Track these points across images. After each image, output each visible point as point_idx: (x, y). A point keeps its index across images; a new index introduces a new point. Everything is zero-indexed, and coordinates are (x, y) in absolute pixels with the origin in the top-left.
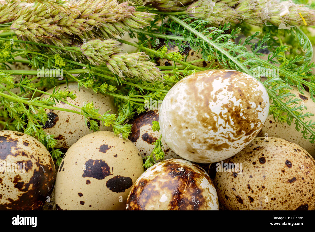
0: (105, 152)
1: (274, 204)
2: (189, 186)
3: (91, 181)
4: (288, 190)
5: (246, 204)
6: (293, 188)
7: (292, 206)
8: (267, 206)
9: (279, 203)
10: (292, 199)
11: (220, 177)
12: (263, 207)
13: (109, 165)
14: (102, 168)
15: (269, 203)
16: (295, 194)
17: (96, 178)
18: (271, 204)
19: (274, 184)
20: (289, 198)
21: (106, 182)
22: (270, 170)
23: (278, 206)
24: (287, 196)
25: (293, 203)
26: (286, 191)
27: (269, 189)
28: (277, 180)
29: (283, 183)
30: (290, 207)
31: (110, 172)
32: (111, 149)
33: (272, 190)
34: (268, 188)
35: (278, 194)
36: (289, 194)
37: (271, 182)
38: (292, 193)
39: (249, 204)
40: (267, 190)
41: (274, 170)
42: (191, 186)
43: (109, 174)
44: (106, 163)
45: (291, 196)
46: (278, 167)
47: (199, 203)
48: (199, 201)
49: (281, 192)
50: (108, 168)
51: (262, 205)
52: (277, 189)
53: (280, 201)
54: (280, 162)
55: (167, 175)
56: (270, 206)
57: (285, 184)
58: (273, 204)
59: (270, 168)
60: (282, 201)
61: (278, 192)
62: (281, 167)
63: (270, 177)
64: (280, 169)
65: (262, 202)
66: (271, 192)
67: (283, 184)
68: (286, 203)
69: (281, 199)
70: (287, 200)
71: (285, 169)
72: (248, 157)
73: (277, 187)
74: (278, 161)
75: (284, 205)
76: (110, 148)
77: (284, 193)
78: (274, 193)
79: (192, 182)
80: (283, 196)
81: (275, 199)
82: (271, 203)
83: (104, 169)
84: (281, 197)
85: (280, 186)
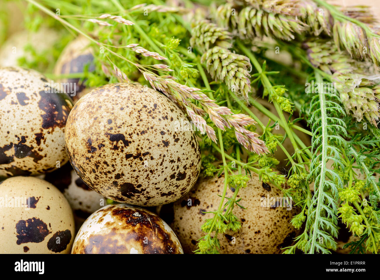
0: (35, 207)
1: (259, 239)
2: (157, 232)
3: (29, 247)
4: (273, 218)
5: (223, 245)
6: (279, 215)
7: (279, 237)
8: (251, 242)
9: (265, 236)
10: (279, 229)
11: (181, 218)
12: (246, 244)
13: (45, 221)
14: (38, 228)
15: (253, 239)
16: (281, 222)
17: (35, 242)
18: (255, 239)
19: (256, 214)
20: (275, 227)
21: (47, 244)
22: (247, 198)
23: (263, 240)
24: (272, 226)
25: (280, 233)
26: (271, 220)
27: (251, 221)
28: (259, 209)
29: (266, 210)
30: (277, 238)
31: (48, 231)
32: (39, 201)
33: (254, 222)
34: (249, 220)
35: (262, 225)
36: (275, 223)
37: (252, 212)
38: (278, 221)
39: (227, 244)
40: (249, 222)
41: (252, 197)
42: (158, 232)
43: (47, 233)
44: (40, 220)
45: (277, 225)
46: (255, 193)
47: (172, 251)
48: (171, 248)
49: (265, 222)
50: (45, 226)
51: (244, 243)
52: (260, 219)
53: (266, 234)
54: (256, 186)
55: (126, 225)
56: (255, 242)
57: (269, 212)
58: (257, 238)
59: (246, 195)
60: (267, 233)
61: (262, 222)
62: (259, 192)
63: (249, 206)
64: (258, 194)
65: (243, 239)
66: (253, 224)
67: (266, 212)
68: (273, 234)
69: (266, 231)
70: (273, 230)
71: (264, 193)
72: (215, 187)
73: (260, 217)
74: (254, 185)
75: (271, 237)
76: (38, 199)
77: (268, 222)
78: (258, 225)
79: (157, 227)
80: (269, 227)
81: (259, 232)
82: (255, 237)
83: (40, 228)
84: (266, 229)
85: (263, 215)
